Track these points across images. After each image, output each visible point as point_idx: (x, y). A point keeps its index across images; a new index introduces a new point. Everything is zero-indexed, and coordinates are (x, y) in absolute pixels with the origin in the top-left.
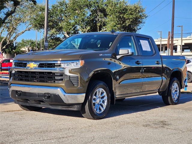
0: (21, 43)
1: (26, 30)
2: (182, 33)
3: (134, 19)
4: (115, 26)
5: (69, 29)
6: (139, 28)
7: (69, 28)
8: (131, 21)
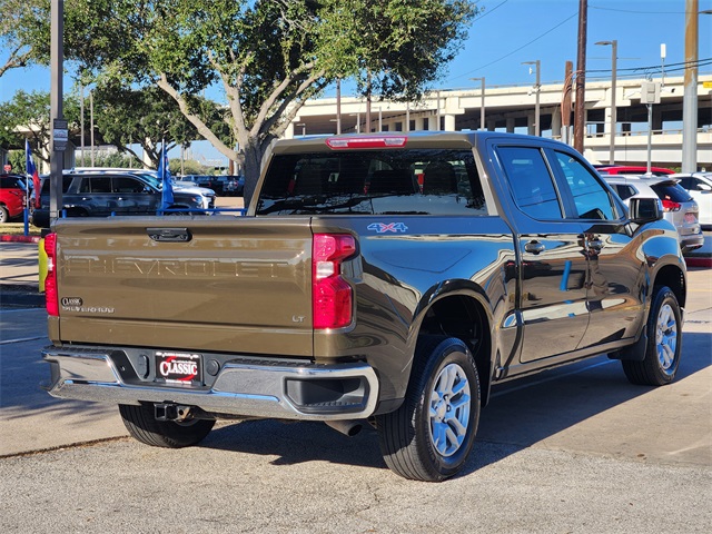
0: (13, 107)
1: (11, 66)
2: (615, 70)
3: (424, 22)
4: (349, 51)
5: (175, 65)
6: (445, 57)
7: (172, 58)
8: (412, 30)
